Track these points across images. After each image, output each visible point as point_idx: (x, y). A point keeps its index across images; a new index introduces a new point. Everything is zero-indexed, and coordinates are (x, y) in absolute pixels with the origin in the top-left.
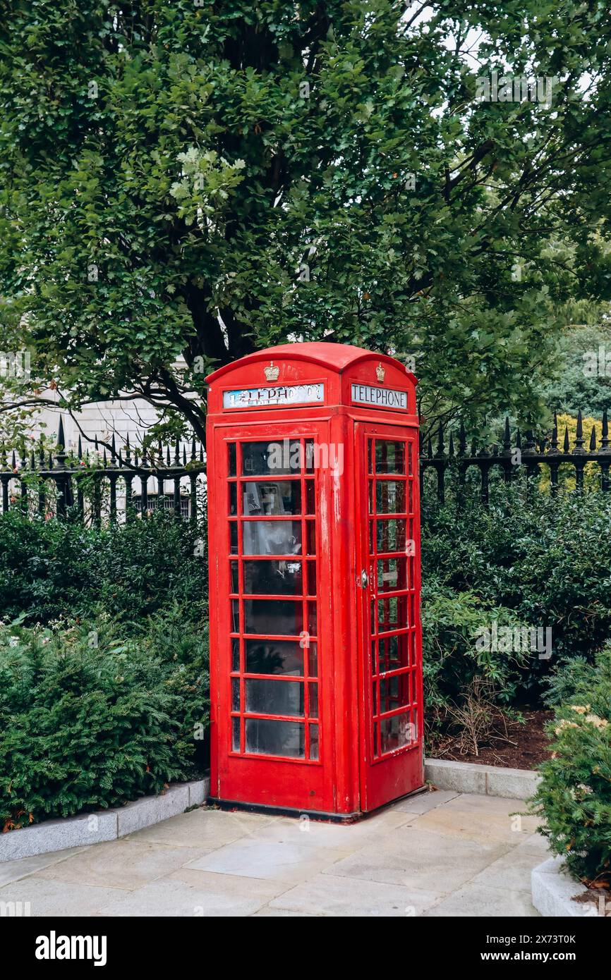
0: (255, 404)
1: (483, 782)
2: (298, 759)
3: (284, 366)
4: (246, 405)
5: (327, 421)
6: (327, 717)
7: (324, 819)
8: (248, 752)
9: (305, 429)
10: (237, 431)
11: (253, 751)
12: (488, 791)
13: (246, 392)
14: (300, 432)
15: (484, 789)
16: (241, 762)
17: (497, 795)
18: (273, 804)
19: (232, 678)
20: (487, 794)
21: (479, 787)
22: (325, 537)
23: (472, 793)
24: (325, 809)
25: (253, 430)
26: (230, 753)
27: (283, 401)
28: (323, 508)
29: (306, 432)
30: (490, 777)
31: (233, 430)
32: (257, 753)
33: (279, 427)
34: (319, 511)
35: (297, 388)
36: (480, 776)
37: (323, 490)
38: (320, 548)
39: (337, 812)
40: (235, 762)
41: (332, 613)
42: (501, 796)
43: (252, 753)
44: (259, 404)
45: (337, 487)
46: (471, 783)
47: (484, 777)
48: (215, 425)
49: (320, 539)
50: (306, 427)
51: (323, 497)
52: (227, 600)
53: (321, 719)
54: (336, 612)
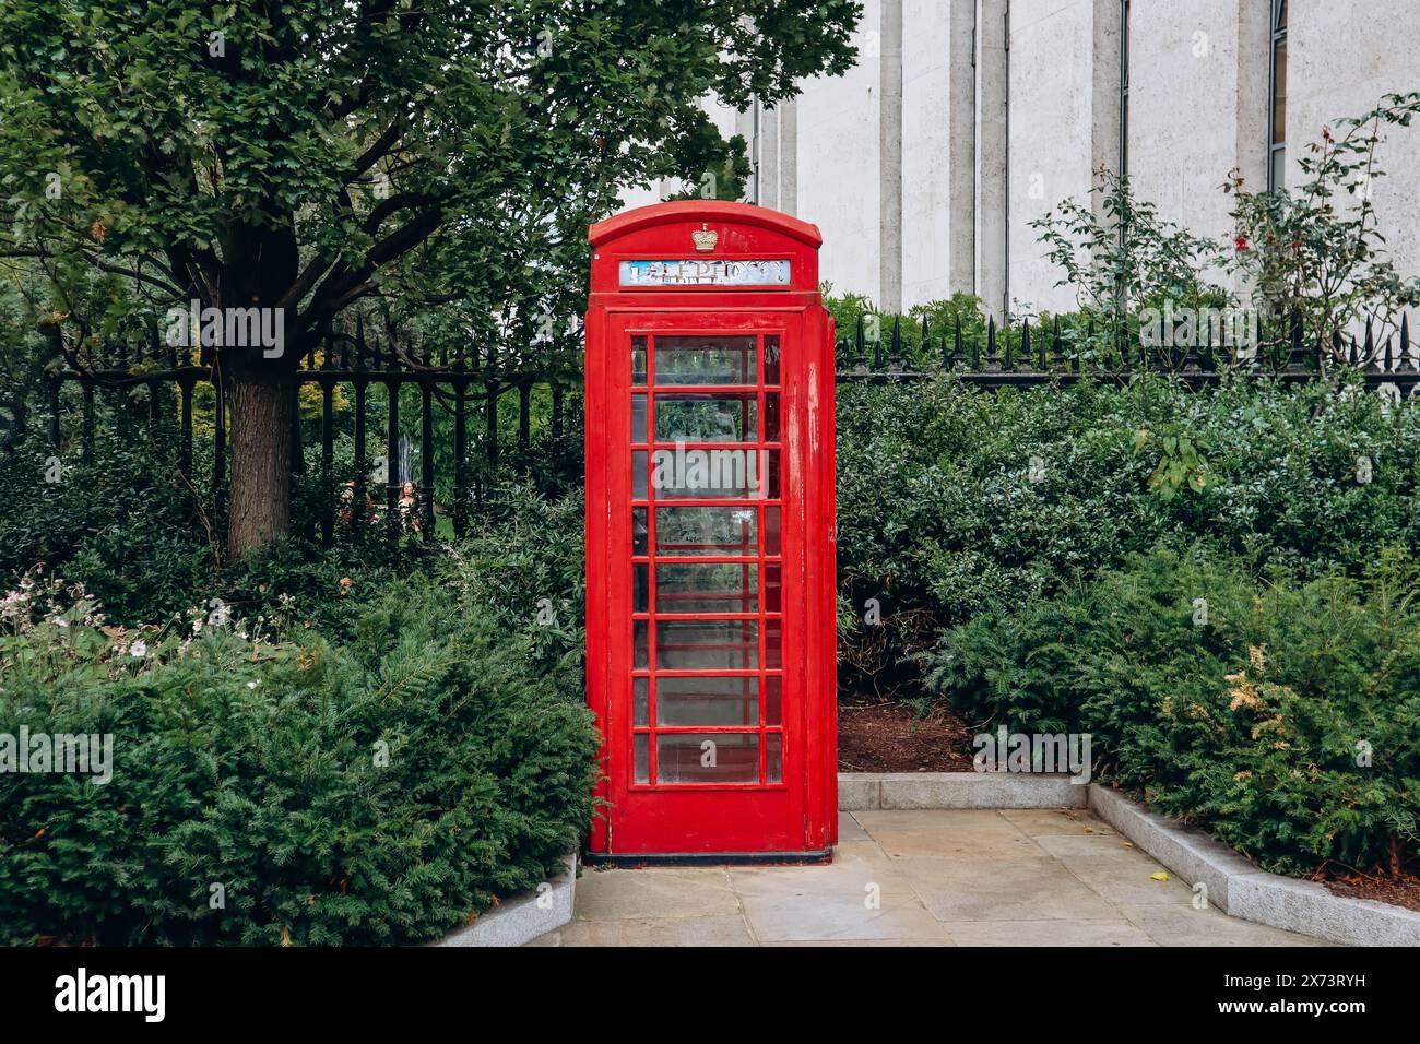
0: (673, 281)
1: (875, 794)
2: (748, 784)
3: (726, 231)
4: (659, 282)
5: (800, 312)
6: (796, 721)
7: (792, 861)
8: (661, 782)
9: (765, 323)
10: (649, 320)
11: (670, 780)
12: (882, 805)
13: (658, 264)
14: (757, 326)
15: (877, 802)
16: (651, 798)
17: (895, 808)
18: (706, 850)
19: (635, 678)
20: (881, 808)
21: (871, 801)
22: (795, 472)
23: (860, 809)
24: (789, 848)
25: (677, 320)
26: (631, 788)
27: (721, 280)
28: (793, 432)
29: (766, 326)
30: (887, 787)
31: (643, 319)
32: (677, 782)
33: (721, 317)
34: (786, 436)
35: (746, 263)
36: (872, 786)
37: (793, 408)
38: (788, 489)
39: (808, 849)
40: (640, 798)
41: (805, 579)
42: (900, 809)
43: (668, 783)
44: (681, 282)
45: (813, 404)
46: (860, 798)
47: (877, 787)
48: (608, 309)
49: (788, 476)
50: (768, 319)
51: (793, 417)
52: (629, 565)
53: (786, 726)
54: (811, 577)
